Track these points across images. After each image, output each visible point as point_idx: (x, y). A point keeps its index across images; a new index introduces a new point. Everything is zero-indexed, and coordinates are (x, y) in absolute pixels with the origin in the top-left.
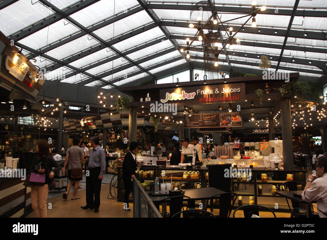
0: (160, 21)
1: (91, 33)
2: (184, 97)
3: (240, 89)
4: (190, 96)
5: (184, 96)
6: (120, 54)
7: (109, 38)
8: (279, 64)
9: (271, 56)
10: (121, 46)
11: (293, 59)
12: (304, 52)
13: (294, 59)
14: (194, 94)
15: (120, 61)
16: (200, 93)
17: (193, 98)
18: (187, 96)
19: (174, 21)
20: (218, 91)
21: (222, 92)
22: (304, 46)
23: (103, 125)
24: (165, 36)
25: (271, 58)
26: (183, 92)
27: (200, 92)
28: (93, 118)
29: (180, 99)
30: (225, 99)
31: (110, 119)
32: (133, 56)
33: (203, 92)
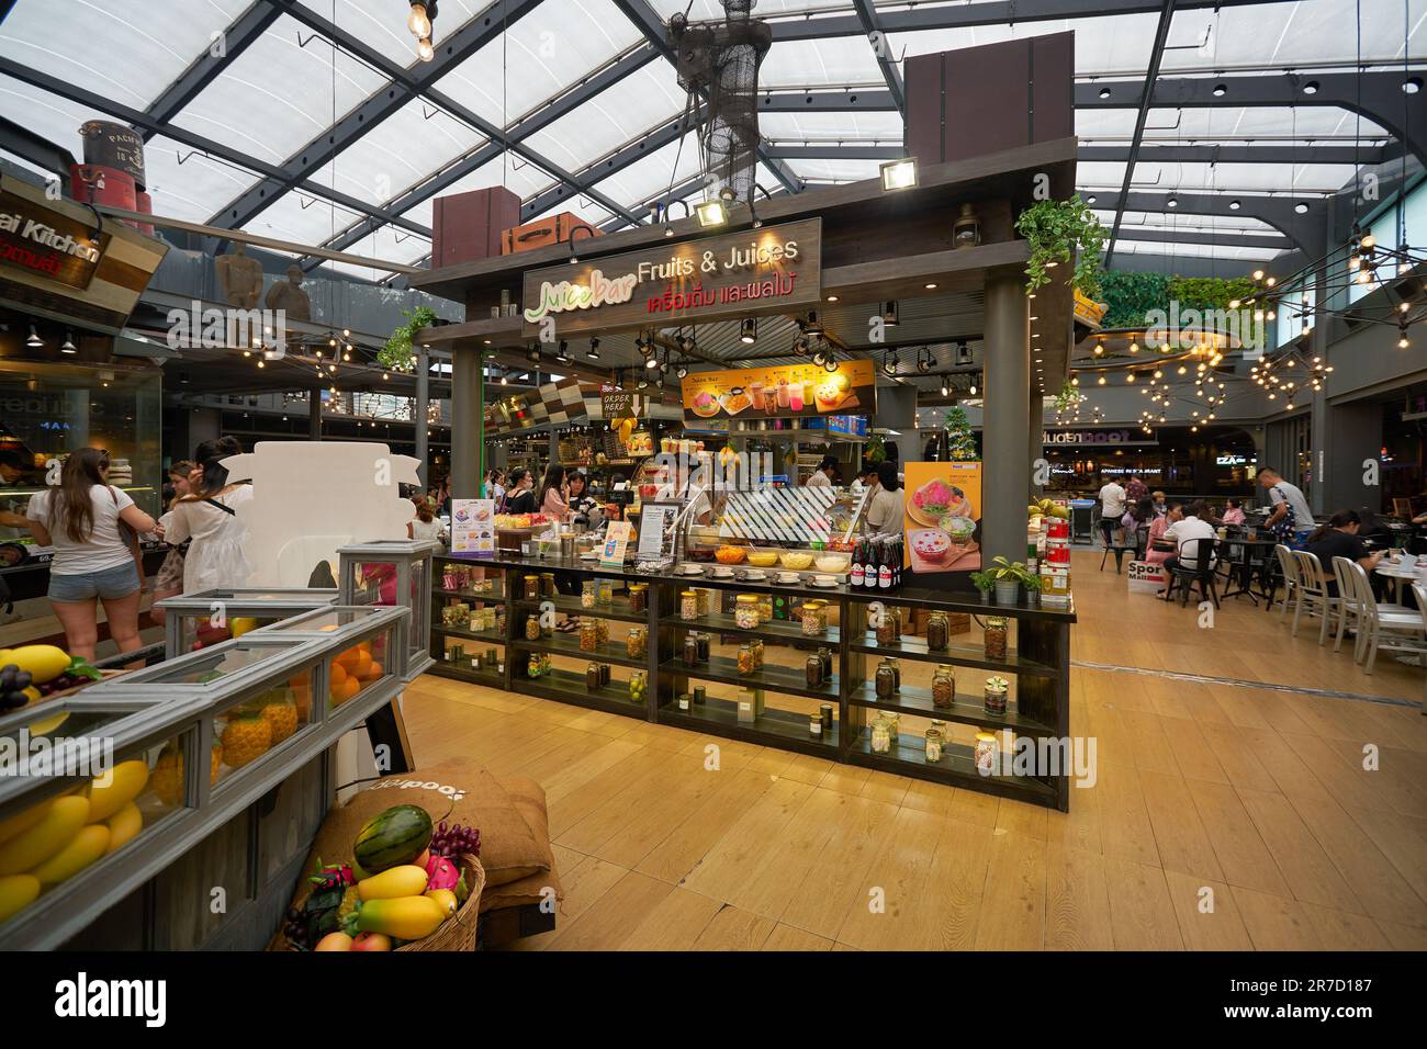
1: (518, 146)
2: (597, 296)
3: (795, 244)
4: (617, 290)
5: (597, 291)
7: (582, 165)
8: (1118, 221)
9: (1092, 195)
11: (1171, 197)
12: (1210, 164)
13: (1177, 198)
14: (631, 280)
16: (650, 275)
17: (626, 298)
18: (607, 293)
20: (711, 261)
21: (726, 265)
22: (1213, 144)
23: (547, 419)
25: (1092, 201)
26: (596, 276)
27: (647, 272)
28: (527, 398)
29: (584, 306)
30: (738, 293)
33: (657, 272)
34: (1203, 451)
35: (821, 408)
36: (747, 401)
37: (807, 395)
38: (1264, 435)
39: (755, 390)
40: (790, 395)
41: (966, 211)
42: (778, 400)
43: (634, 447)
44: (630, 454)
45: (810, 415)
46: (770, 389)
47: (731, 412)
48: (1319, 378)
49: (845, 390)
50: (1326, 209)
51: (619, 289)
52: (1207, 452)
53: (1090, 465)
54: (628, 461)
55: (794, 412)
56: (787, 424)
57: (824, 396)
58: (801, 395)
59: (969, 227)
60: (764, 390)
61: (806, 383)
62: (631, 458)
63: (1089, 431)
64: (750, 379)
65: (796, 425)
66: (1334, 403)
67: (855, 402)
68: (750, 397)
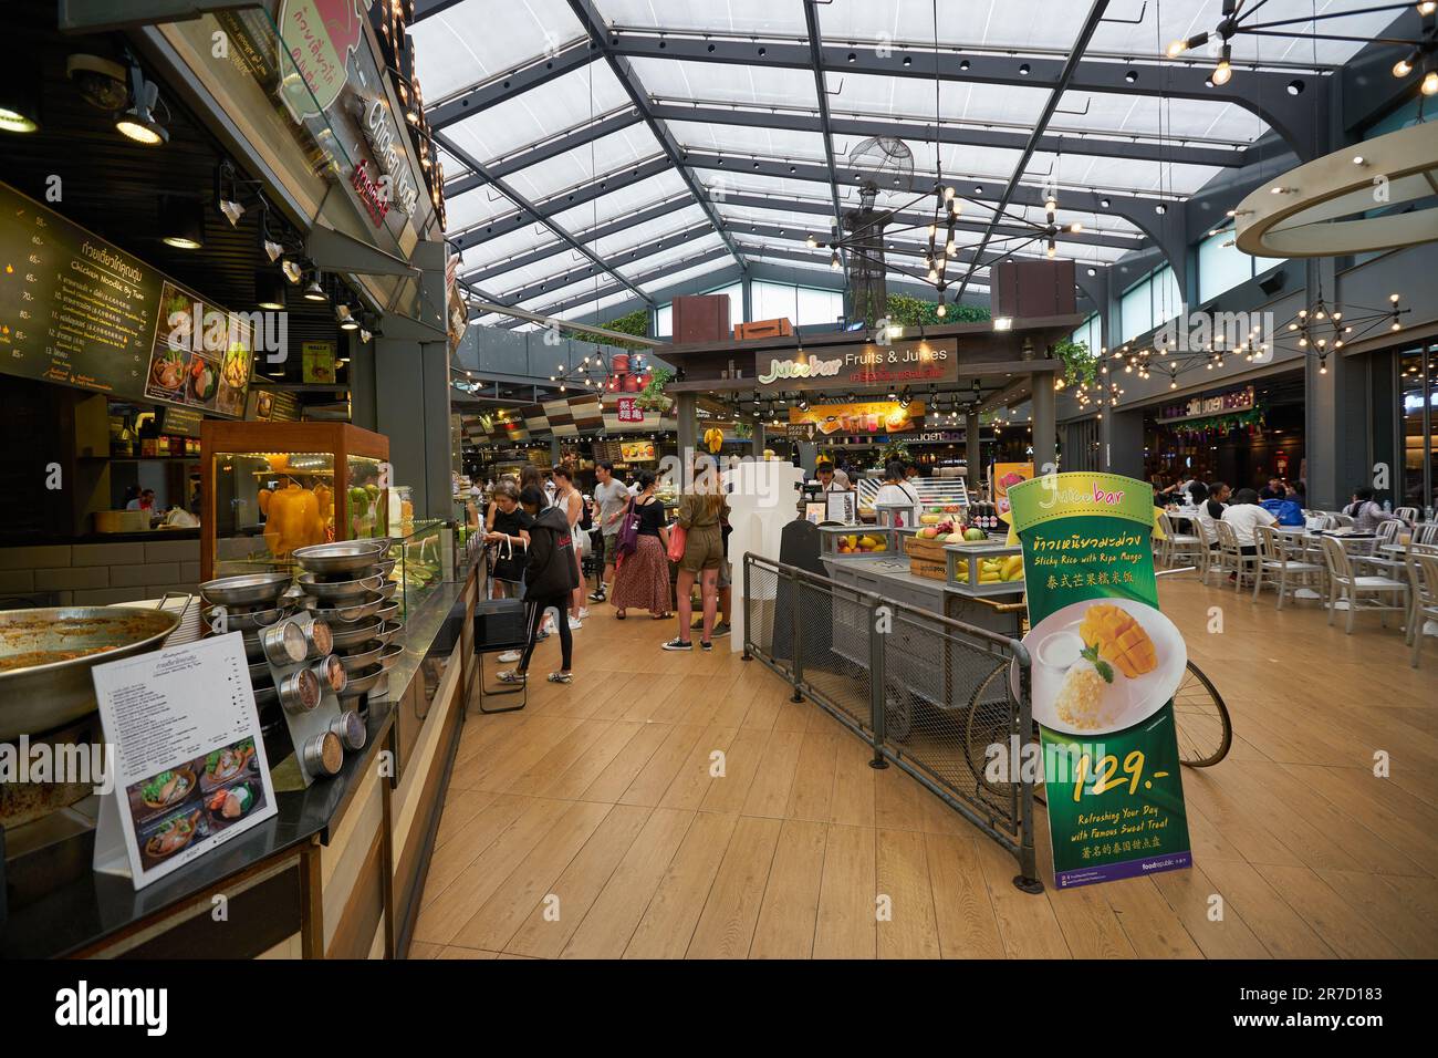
0: (681, 152)
2: (814, 371)
3: (945, 352)
4: (829, 368)
5: (814, 368)
6: (568, 242)
10: (572, 220)
15: (570, 260)
16: (852, 361)
17: (836, 373)
18: (821, 369)
19: (717, 154)
20: (894, 357)
21: (903, 359)
23: (549, 431)
24: (690, 193)
26: (812, 358)
27: (851, 359)
28: (522, 412)
29: (805, 376)
30: (909, 374)
31: (571, 415)
32: (604, 247)
33: (858, 360)
34: (1016, 444)
35: (889, 429)
36: (838, 425)
37: (880, 422)
38: (1066, 432)
39: (844, 418)
40: (869, 422)
41: (1028, 340)
42: (860, 424)
43: (632, 453)
44: (625, 460)
45: (880, 434)
46: (855, 417)
47: (825, 432)
48: (1116, 396)
49: (906, 419)
50: (1107, 274)
51: (832, 367)
52: (1020, 445)
53: (933, 457)
54: (624, 466)
55: (869, 433)
56: (864, 440)
57: (891, 423)
58: (876, 422)
59: (1031, 349)
60: (851, 418)
61: (881, 414)
62: (627, 463)
63: (946, 431)
64: (840, 411)
65: (870, 440)
66: (1115, 411)
67: (912, 426)
68: (840, 423)
